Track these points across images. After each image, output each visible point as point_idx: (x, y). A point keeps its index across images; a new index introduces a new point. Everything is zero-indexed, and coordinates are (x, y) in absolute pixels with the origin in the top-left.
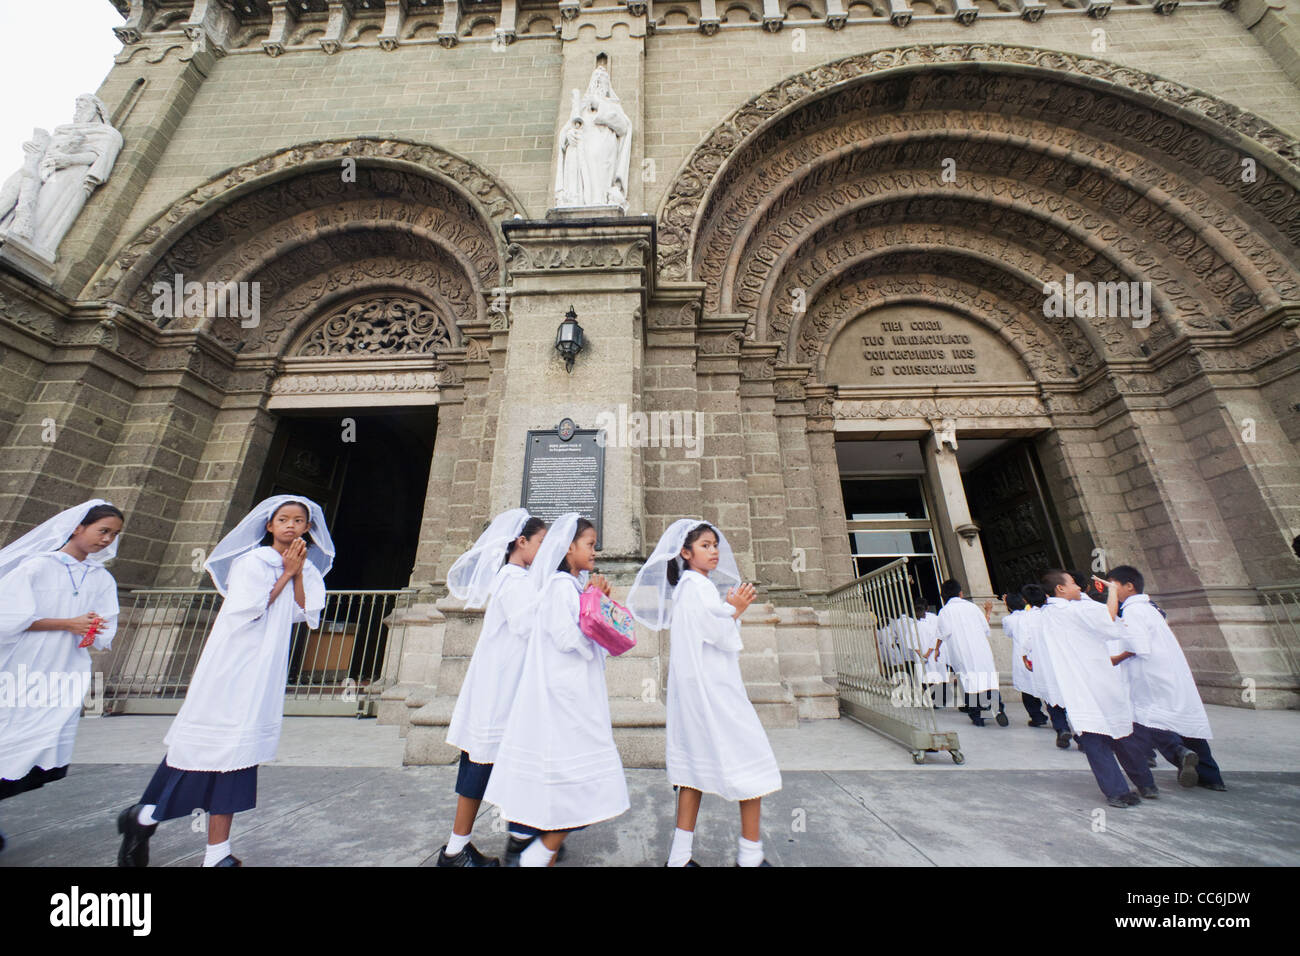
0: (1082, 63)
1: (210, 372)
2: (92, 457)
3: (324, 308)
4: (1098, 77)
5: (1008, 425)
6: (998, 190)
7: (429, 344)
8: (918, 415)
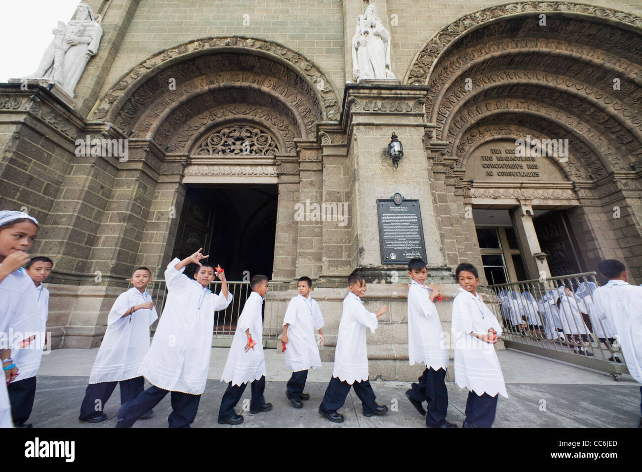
0: (617, 14)
1: (153, 162)
2: (99, 207)
3: (209, 130)
4: (626, 22)
5: (558, 203)
6: (559, 82)
7: (267, 151)
8: (513, 197)
